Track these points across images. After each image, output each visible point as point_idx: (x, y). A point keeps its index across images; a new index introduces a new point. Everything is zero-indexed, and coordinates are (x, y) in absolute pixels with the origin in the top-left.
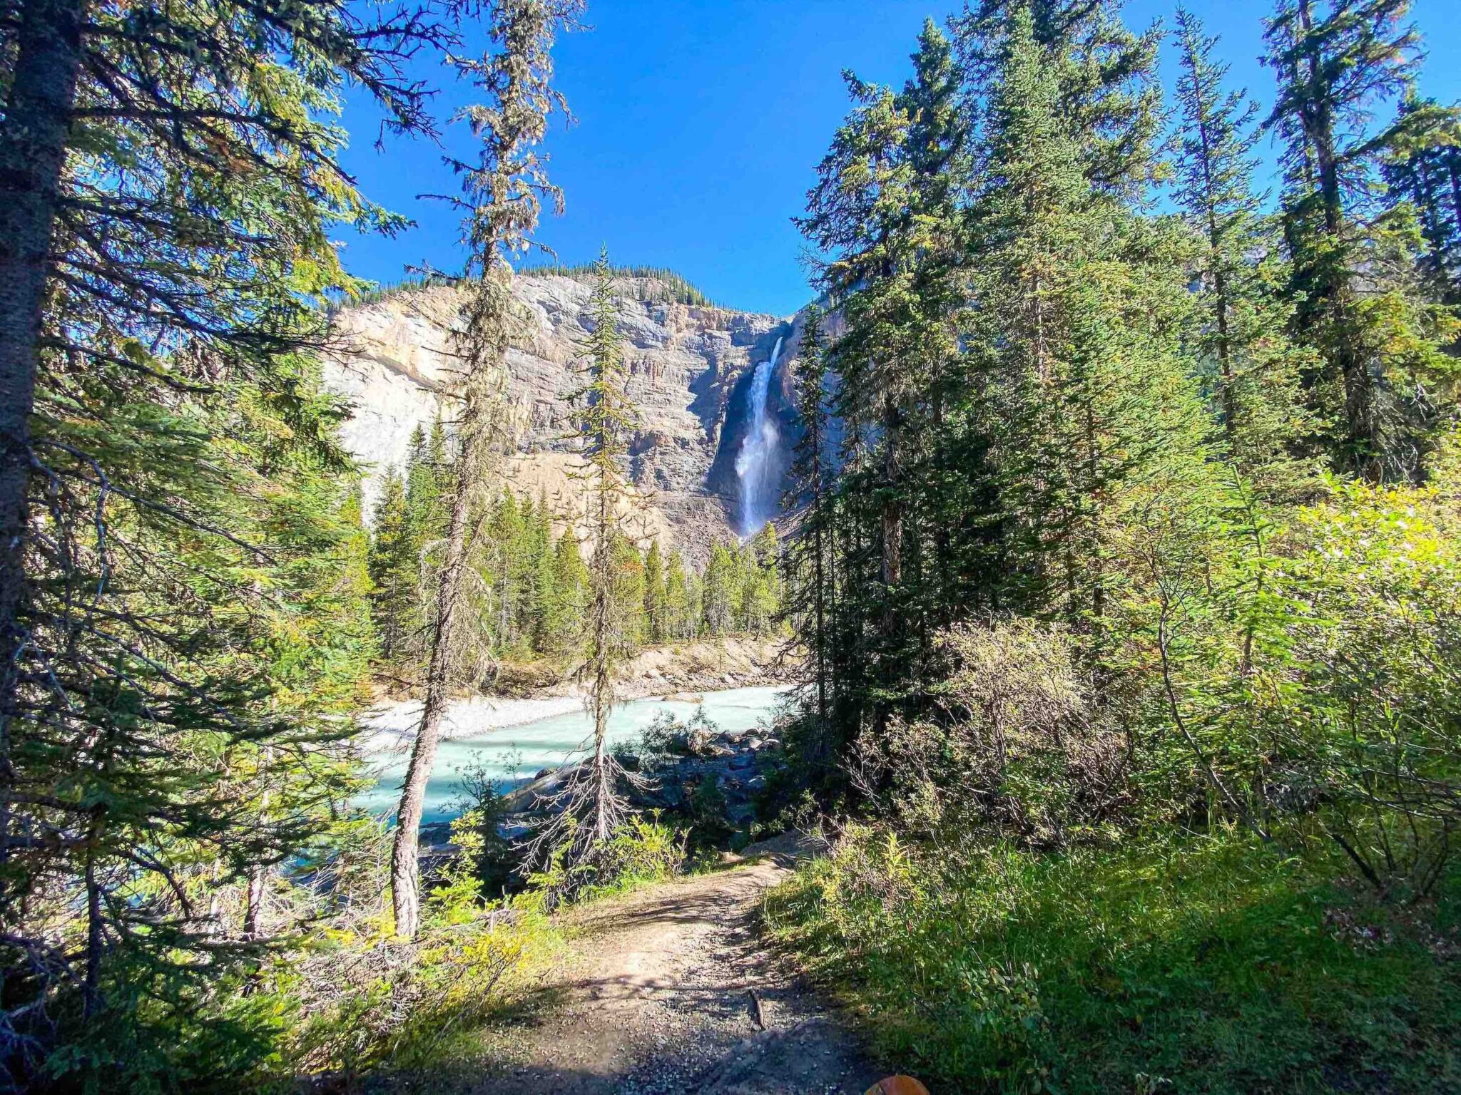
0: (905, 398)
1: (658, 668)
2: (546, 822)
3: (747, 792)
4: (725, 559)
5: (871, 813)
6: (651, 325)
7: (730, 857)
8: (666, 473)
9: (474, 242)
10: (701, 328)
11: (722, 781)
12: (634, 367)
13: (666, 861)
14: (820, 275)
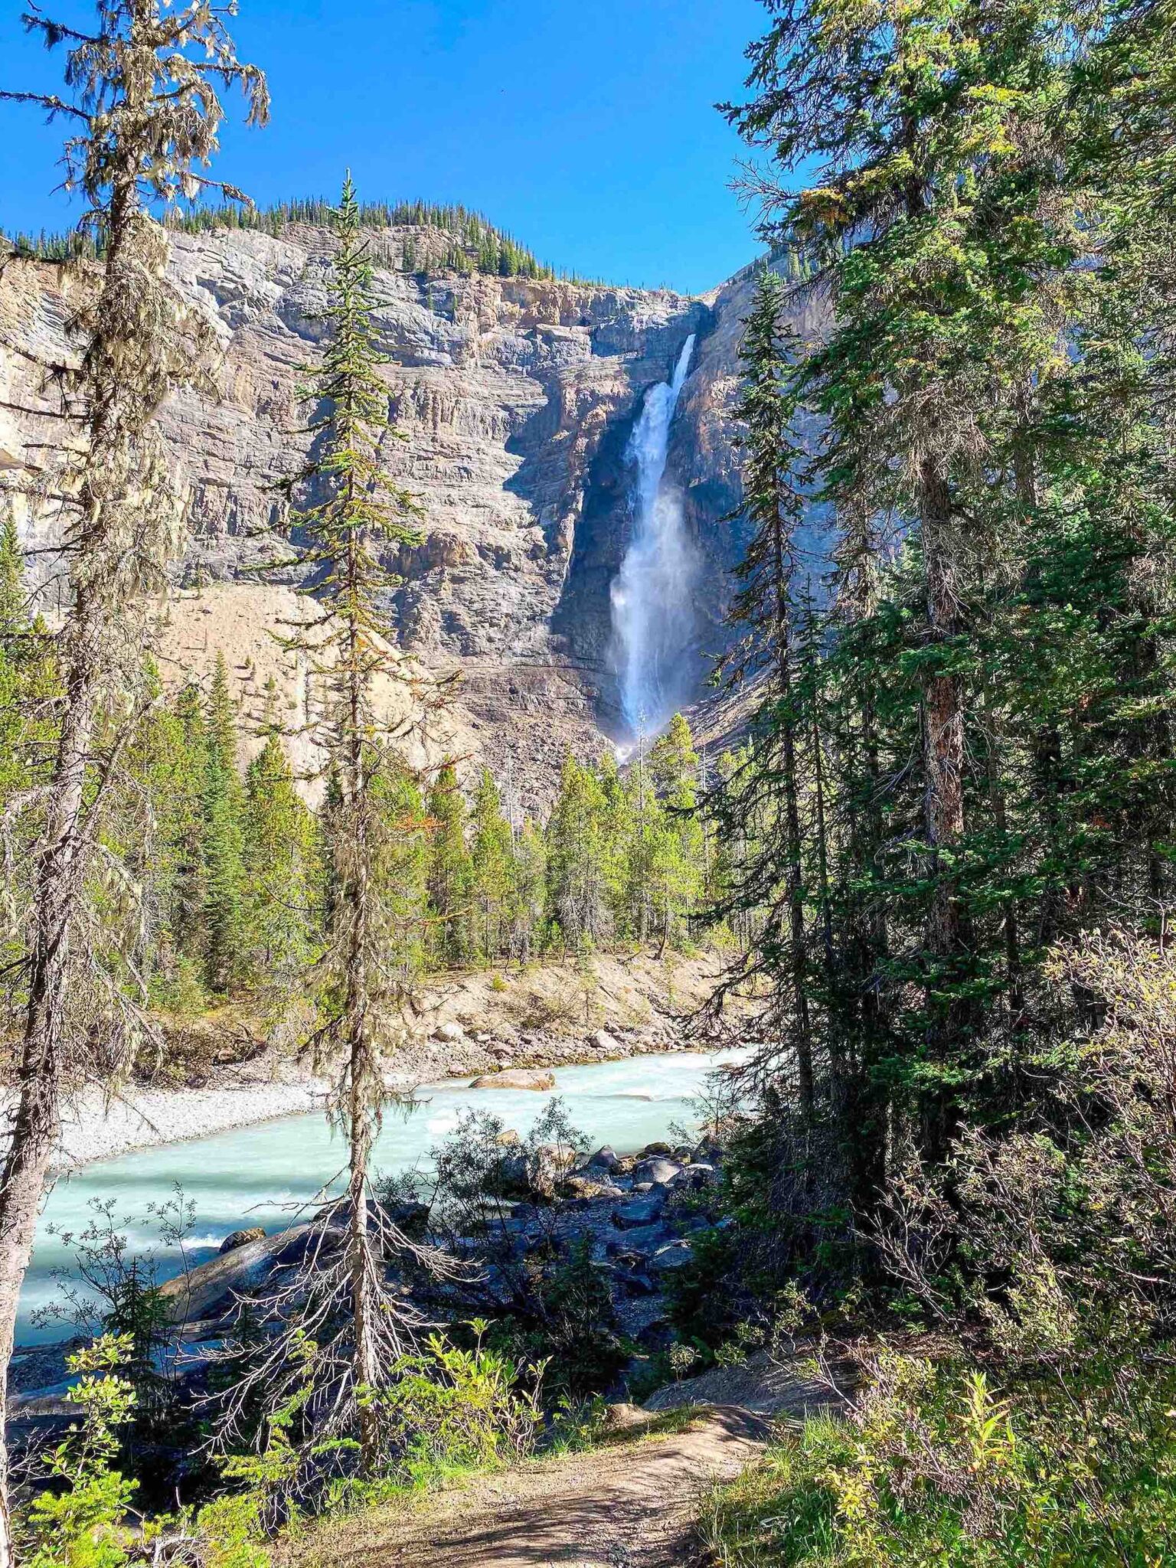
0: (961, 462)
1: (461, 1019)
2: (256, 1350)
3: (652, 1274)
4: (591, 794)
5: (915, 1318)
6: (427, 318)
7: (629, 1413)
8: (466, 619)
9: (90, 185)
10: (527, 322)
11: (600, 1250)
12: (394, 405)
13: (502, 1427)
14: (778, 215)
